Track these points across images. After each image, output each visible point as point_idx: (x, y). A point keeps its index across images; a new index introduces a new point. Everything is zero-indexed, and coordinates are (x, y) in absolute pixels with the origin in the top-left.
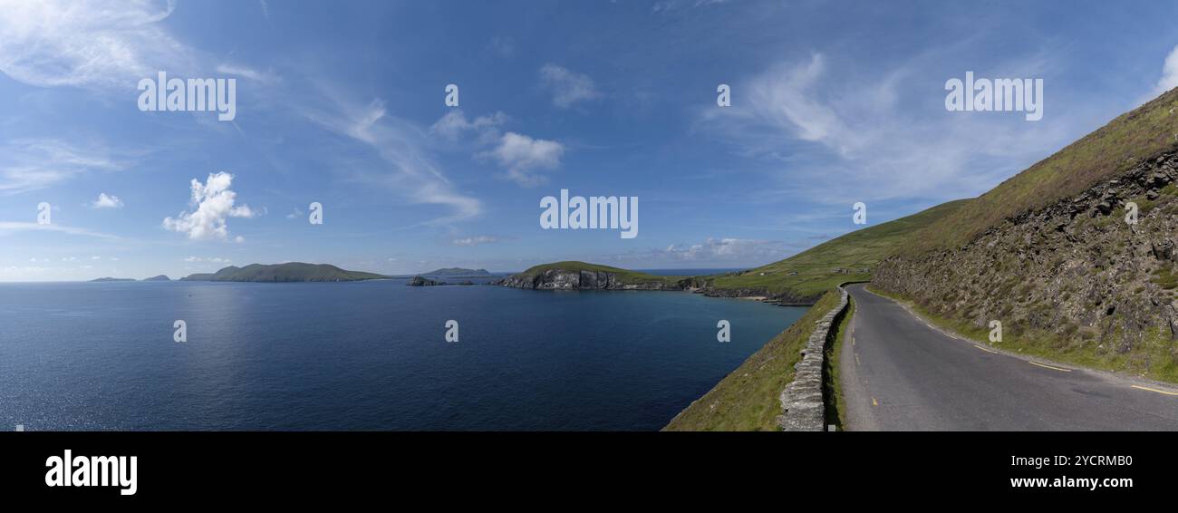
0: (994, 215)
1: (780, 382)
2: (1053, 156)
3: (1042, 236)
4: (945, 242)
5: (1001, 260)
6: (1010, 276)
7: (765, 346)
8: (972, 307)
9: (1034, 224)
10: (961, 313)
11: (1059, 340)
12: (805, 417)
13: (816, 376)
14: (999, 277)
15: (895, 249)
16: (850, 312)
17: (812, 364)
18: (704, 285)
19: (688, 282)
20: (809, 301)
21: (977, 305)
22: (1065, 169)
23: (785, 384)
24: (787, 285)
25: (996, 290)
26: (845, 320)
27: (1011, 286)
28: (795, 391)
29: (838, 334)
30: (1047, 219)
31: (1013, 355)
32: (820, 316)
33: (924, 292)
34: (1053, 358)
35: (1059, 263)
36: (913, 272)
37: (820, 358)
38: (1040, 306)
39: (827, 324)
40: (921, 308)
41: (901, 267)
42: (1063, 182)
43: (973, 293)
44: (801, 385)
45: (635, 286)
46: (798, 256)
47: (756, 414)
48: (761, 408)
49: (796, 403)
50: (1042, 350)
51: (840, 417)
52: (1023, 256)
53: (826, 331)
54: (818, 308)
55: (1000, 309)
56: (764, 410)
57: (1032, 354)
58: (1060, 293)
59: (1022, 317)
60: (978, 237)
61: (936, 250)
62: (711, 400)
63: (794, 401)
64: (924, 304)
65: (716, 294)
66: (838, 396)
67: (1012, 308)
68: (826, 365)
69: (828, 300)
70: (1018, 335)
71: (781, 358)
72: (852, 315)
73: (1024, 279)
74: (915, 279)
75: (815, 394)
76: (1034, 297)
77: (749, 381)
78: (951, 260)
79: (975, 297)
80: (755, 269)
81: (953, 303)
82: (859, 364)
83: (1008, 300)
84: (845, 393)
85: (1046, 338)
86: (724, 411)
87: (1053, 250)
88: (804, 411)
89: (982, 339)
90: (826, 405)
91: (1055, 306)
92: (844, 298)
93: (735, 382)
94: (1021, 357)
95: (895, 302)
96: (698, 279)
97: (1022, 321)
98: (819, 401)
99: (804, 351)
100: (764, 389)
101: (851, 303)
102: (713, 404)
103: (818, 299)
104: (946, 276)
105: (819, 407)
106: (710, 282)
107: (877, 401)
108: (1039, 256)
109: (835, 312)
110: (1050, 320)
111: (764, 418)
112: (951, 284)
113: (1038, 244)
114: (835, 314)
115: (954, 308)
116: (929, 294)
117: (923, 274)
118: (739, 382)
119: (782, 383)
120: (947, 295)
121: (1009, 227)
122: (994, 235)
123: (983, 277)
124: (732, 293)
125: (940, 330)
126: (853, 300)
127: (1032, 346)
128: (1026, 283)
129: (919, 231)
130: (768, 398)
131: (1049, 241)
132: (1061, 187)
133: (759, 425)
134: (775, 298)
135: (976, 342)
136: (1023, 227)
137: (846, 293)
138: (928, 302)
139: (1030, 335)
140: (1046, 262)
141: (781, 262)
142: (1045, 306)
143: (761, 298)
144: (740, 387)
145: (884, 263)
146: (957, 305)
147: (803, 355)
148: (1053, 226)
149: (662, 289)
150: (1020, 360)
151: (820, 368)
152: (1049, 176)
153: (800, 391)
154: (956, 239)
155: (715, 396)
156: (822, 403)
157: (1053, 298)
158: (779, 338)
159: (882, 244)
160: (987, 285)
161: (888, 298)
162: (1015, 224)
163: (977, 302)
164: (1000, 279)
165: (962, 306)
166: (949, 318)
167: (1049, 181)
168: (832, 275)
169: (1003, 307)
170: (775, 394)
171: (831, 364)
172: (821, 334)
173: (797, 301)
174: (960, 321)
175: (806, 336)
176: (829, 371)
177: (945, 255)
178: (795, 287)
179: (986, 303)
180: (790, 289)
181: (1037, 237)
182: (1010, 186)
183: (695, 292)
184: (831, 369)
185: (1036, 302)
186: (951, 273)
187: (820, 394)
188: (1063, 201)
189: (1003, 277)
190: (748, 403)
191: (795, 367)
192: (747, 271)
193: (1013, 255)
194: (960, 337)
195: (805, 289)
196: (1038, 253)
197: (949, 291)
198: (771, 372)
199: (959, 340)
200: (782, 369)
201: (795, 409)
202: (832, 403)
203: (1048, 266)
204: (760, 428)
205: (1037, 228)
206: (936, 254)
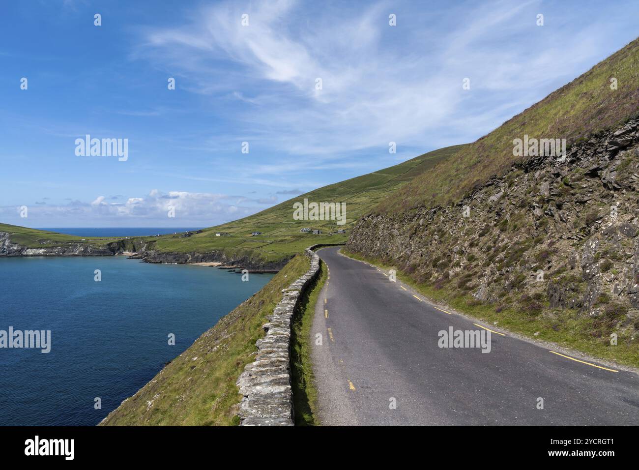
0: (497, 163)
1: (238, 364)
2: (576, 79)
3: (566, 184)
4: (434, 196)
5: (508, 217)
6: (521, 237)
7: (220, 321)
8: (469, 276)
9: (553, 170)
10: (455, 282)
11: (596, 326)
12: (269, 403)
13: (281, 354)
14: (505, 239)
15: (374, 206)
16: (322, 279)
17: (277, 341)
18: (143, 249)
19: (122, 245)
20: (273, 267)
21: (476, 273)
22: (595, 94)
23: (244, 366)
24: (246, 247)
25: (501, 255)
26: (317, 289)
27: (523, 250)
28: (257, 373)
29: (307, 305)
30: (572, 162)
31: (527, 339)
32: (287, 284)
33: (409, 257)
34: (588, 350)
35: (592, 220)
36: (396, 232)
37: (287, 333)
38: (564, 278)
39: (295, 293)
40: (405, 275)
41: (381, 227)
42: (594, 111)
43: (471, 259)
44: (264, 366)
45: (41, 251)
46: (261, 214)
47: (208, 406)
48: (213, 397)
49: (258, 388)
50: (569, 337)
51: (310, 403)
52: (538, 212)
53: (294, 302)
54: (284, 275)
55: (507, 279)
56: (218, 400)
57: (554, 341)
58: (596, 260)
59: (539, 290)
60: (476, 188)
61: (423, 206)
62: (149, 394)
63: (255, 385)
64: (409, 272)
65: (159, 259)
66: (307, 378)
67: (524, 278)
68: (293, 341)
69: (296, 265)
70: (536, 314)
71: (240, 335)
72: (324, 282)
73: (540, 241)
74: (398, 241)
75: (281, 376)
76: (556, 264)
77: (198, 367)
78: (442, 218)
79: (474, 263)
80: (210, 229)
81: (446, 270)
82: (333, 340)
83: (518, 268)
84: (317, 375)
85: (575, 322)
86: (165, 406)
87: (583, 203)
88: (267, 396)
89: (483, 316)
90: (294, 388)
91: (588, 278)
92: (315, 264)
93: (181, 369)
94: (540, 344)
95: (374, 269)
96: (135, 241)
97: (538, 297)
98: (284, 384)
99: (267, 325)
100: (218, 374)
101: (323, 269)
102: (150, 399)
103: (284, 265)
104: (437, 237)
105: (286, 391)
106: (150, 244)
107: (354, 385)
108: (561, 212)
109: (304, 279)
110: (581, 297)
111: (216, 410)
112: (442, 247)
113: (559, 195)
114: (304, 281)
115: (446, 276)
116: (415, 259)
117: (408, 235)
118: (187, 368)
119: (240, 366)
120: (438, 259)
121: (518, 176)
122: (497, 186)
123: (484, 239)
124: (180, 258)
125: (430, 303)
126: (325, 264)
127: (555, 330)
128: (544, 247)
129: (401, 185)
130: (223, 385)
131: (576, 190)
132: (592, 118)
133: (211, 418)
134: (233, 264)
135: (476, 320)
136: (537, 174)
137: (317, 257)
138: (413, 268)
139: (551, 315)
140: (572, 218)
141: (241, 221)
142: (573, 278)
143: (216, 264)
144: (188, 374)
145: (361, 223)
146: (451, 273)
147: (267, 329)
148: (581, 170)
149: (84, 254)
150: (537, 348)
151: (286, 345)
152: (573, 106)
153: (263, 373)
154: (448, 192)
155: (154, 389)
156: (289, 387)
157: (584, 267)
158: (237, 312)
159: (358, 201)
160: (489, 249)
161: (366, 263)
162: (526, 172)
163: (476, 269)
164: (506, 240)
165: (457, 275)
166: (441, 288)
167: (572, 113)
168: (301, 237)
169: (512, 277)
170: (231, 378)
171: (300, 340)
172: (289, 305)
173: (258, 267)
174: (454, 293)
175: (269, 308)
176: (297, 348)
177: (435, 212)
178: (256, 251)
179: (488, 271)
180: (251, 252)
181: (558, 187)
182: (517, 125)
183: (131, 258)
184: (300, 346)
185: (559, 272)
186: (442, 233)
187: (286, 376)
188: (596, 136)
189: (510, 238)
190: (197, 393)
191: (257, 344)
192: (200, 231)
193: (523, 211)
194: (455, 313)
195: (268, 253)
196: (559, 207)
197: (440, 255)
198: (227, 352)
199: (453, 315)
200: (241, 348)
201: (256, 394)
202: (301, 386)
203: (576, 225)
204: (212, 422)
205: (558, 175)
206: (424, 212)
